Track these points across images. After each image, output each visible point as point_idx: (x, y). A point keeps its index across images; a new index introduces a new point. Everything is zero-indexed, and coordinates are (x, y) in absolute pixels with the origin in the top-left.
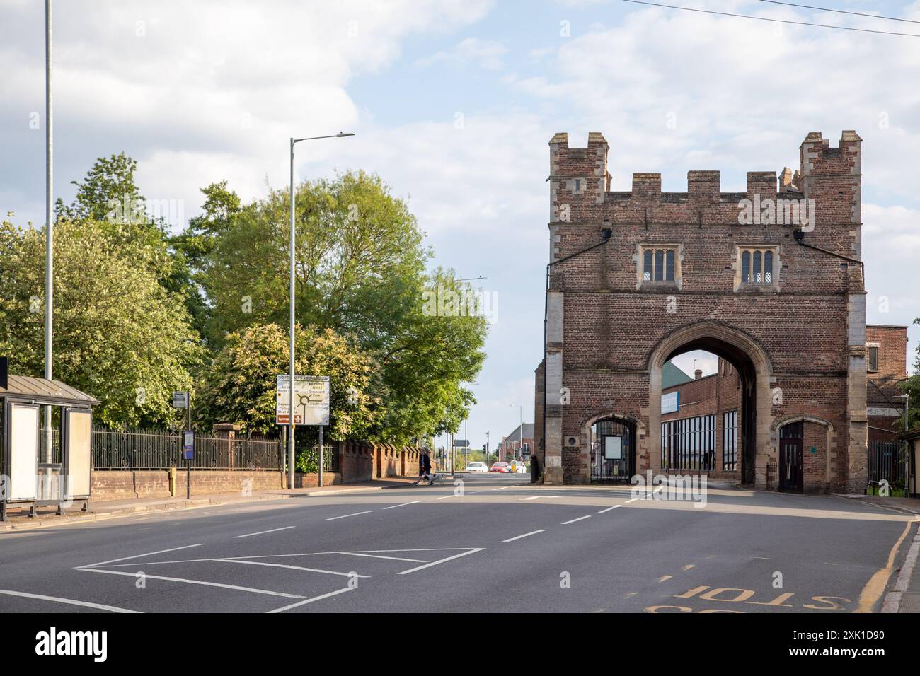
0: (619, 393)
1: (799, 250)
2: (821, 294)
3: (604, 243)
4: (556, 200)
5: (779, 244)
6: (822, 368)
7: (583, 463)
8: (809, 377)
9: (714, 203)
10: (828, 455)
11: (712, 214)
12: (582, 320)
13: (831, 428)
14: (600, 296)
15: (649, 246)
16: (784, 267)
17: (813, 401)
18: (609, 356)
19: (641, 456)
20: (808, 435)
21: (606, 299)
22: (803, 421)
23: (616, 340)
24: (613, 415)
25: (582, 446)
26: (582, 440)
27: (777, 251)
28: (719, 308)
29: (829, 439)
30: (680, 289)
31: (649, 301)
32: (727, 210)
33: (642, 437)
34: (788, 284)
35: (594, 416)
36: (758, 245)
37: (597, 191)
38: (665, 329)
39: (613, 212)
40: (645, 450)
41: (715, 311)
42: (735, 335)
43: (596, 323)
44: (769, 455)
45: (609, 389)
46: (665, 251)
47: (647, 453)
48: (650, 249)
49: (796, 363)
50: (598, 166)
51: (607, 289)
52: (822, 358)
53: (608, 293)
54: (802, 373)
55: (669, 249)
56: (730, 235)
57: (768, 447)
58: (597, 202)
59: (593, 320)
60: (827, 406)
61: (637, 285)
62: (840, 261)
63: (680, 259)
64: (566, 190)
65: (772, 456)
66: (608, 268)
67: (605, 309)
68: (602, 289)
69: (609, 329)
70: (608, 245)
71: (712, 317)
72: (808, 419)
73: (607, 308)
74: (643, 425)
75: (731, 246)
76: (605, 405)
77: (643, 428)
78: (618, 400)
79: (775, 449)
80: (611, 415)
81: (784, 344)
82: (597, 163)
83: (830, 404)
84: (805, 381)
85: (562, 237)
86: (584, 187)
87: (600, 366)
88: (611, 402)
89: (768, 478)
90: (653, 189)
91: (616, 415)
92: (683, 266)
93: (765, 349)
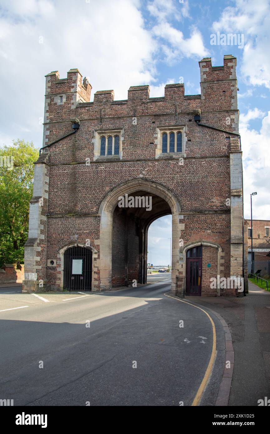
0: (81, 230)
1: (198, 129)
2: (212, 157)
3: (74, 133)
4: (48, 109)
5: (185, 125)
6: (214, 208)
7: (58, 277)
8: (206, 214)
9: (143, 103)
10: (218, 268)
11: (143, 110)
12: (59, 183)
13: (220, 250)
14: (71, 166)
15: (103, 133)
16: (189, 140)
17: (208, 231)
18: (75, 205)
19: (95, 272)
20: (206, 255)
21: (74, 168)
22: (202, 246)
23: (80, 195)
24: (77, 245)
25: (57, 266)
26: (58, 262)
27: (184, 130)
28: (146, 170)
29: (219, 257)
30: (121, 159)
31: (101, 168)
32: (152, 106)
33: (95, 259)
34: (191, 151)
35: (65, 246)
36: (171, 127)
37: (72, 101)
38: (111, 186)
39: (81, 114)
40: (97, 268)
41: (143, 172)
42: (156, 188)
43: (68, 184)
44: (178, 270)
45: (75, 227)
46: (113, 136)
47: (98, 270)
48: (104, 135)
49: (196, 205)
50: (73, 87)
51: (76, 162)
52: (214, 201)
53: (75, 164)
54: (201, 212)
55: (115, 134)
56: (154, 122)
57: (178, 264)
58: (72, 108)
59: (66, 183)
60: (218, 234)
61: (94, 158)
62: (225, 135)
63: (122, 139)
64: (54, 103)
65: (180, 270)
66: (76, 149)
67: (74, 175)
68: (73, 162)
69: (75, 188)
70: (77, 134)
71: (141, 176)
72: (205, 244)
73: (75, 175)
74: (96, 251)
75: (154, 129)
76: (72, 238)
77: (96, 253)
78: (80, 235)
79: (182, 265)
80: (76, 245)
81: (189, 192)
82: (73, 85)
83: (220, 232)
84: (202, 217)
85: (50, 131)
86: (64, 100)
87: (70, 212)
88: (76, 236)
89: (177, 286)
90: (106, 98)
91: (79, 245)
92: (123, 144)
93: (176, 196)
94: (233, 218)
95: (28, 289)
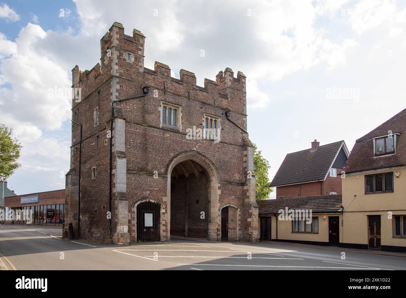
0: (152, 187)
1: (227, 122)
2: (235, 145)
3: (144, 96)
4: (117, 62)
5: (220, 117)
6: (236, 181)
7: (133, 229)
8: (232, 185)
9: (194, 89)
10: (237, 223)
11: (194, 94)
12: (131, 140)
13: (239, 210)
14: (142, 127)
15: (166, 104)
16: (222, 129)
17: (233, 197)
18: (147, 164)
19: (163, 225)
20: (230, 213)
21: (145, 130)
22: (229, 206)
23: (150, 155)
24: (149, 200)
25: (132, 219)
26: (132, 215)
27: (219, 120)
28: (198, 145)
29: (238, 215)
30: (181, 131)
31: (167, 135)
32: (200, 94)
33: (163, 213)
34: (224, 138)
35: (139, 200)
36: (212, 116)
37: (140, 64)
38: (175, 153)
39: (148, 79)
40: (165, 221)
41: (196, 146)
42: (204, 160)
43: (140, 143)
44: (218, 223)
45: (147, 184)
46: (173, 109)
47: (166, 223)
48: (166, 106)
49: (227, 178)
50: (140, 50)
51: (146, 124)
52: (236, 176)
53: (147, 126)
54: (230, 183)
55: (175, 108)
56: (201, 108)
57: (217, 219)
58: (140, 71)
59: (138, 142)
60: (237, 199)
61: (160, 125)
62: (241, 131)
63: (180, 115)
64: (123, 58)
65: (219, 224)
66: (146, 112)
67: (145, 135)
68: (143, 123)
69: (147, 148)
70: (146, 98)
71: (195, 149)
72: (231, 205)
73: (146, 136)
74: (164, 207)
75: (202, 113)
76: (144, 194)
77: (164, 208)
78: (151, 191)
79: (220, 220)
80: (148, 200)
81: (223, 167)
82: (140, 47)
83: (238, 198)
84: (230, 187)
85: (121, 86)
86: (133, 59)
87: (142, 170)
88: (148, 192)
89: (218, 235)
90: (167, 72)
91: (151, 200)
92: (182, 119)
93: (216, 169)
94: (252, 190)
95: (124, 241)
